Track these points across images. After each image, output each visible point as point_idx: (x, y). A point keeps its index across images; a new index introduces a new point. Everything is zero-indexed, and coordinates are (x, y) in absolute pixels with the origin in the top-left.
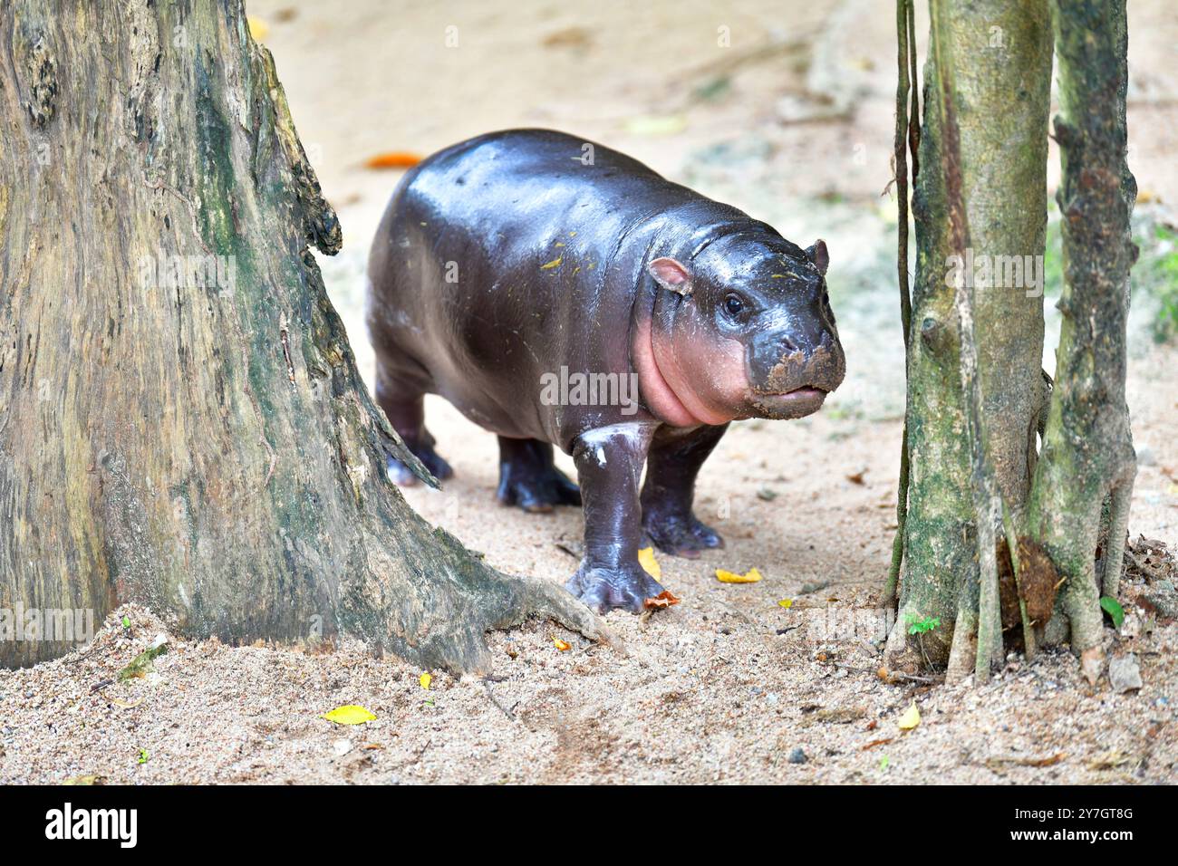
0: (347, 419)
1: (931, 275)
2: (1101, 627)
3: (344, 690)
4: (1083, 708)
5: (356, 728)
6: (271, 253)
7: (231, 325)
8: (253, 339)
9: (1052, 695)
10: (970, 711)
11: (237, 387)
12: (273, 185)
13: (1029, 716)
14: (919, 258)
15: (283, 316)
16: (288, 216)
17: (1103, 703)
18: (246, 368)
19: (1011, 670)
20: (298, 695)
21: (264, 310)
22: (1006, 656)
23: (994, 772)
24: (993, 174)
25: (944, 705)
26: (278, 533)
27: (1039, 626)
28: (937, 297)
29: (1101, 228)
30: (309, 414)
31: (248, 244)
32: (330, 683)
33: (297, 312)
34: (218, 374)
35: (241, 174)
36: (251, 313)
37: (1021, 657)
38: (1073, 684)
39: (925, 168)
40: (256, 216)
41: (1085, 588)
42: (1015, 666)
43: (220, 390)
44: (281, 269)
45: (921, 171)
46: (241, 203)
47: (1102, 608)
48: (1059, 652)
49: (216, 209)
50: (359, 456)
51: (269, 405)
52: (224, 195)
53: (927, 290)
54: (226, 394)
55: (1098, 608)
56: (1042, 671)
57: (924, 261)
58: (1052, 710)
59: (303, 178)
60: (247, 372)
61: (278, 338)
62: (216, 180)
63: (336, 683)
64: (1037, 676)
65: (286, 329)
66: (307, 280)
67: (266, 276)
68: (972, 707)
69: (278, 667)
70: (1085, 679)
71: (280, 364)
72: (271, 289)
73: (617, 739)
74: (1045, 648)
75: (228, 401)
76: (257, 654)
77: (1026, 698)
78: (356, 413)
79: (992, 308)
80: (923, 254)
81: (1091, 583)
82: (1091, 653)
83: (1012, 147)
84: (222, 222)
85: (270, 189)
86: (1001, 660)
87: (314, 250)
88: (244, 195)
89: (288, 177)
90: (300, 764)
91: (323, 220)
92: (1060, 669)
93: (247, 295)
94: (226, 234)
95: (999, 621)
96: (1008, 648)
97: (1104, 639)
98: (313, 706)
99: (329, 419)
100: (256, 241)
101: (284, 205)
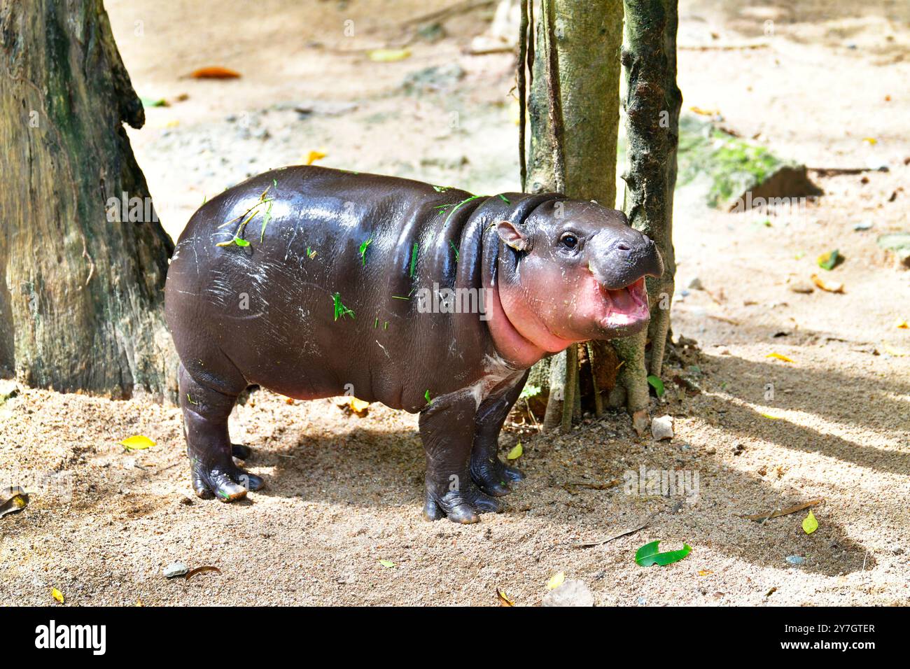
0: (145, 241)
1: (539, 153)
2: (648, 396)
3: (135, 425)
4: (633, 451)
5: (142, 451)
6: (95, 126)
7: (66, 174)
8: (81, 185)
9: (613, 441)
10: (557, 451)
11: (69, 217)
12: (98, 79)
13: (596, 455)
14: (532, 141)
15: (102, 170)
16: (108, 102)
17: (646, 447)
18: (75, 204)
19: (586, 424)
20: (104, 428)
21: (89, 165)
22: (583, 413)
23: (569, 492)
24: (582, 84)
25: (540, 446)
26: (95, 317)
27: (606, 394)
28: (543, 168)
29: (651, 123)
30: (118, 237)
31: (79, 120)
32: (128, 419)
33: (111, 168)
34: (57, 208)
35: (75, 71)
36: (79, 167)
37: (593, 415)
38: (626, 434)
39: (537, 79)
40: (86, 100)
41: (637, 369)
42: (589, 421)
43: (58, 219)
44: (102, 138)
45: (534, 81)
46: (75, 92)
47: (649, 384)
48: (619, 413)
49: (57, 95)
50: (152, 266)
51: (91, 230)
52: (64, 86)
53: (536, 163)
54: (62, 222)
55: (646, 383)
56: (606, 425)
57: (535, 143)
58: (612, 452)
59: (119, 76)
60: (76, 208)
61: (98, 184)
62: (58, 75)
63: (131, 420)
64: (603, 428)
65: (104, 179)
66: (120, 146)
67: (92, 143)
68: (558, 448)
69: (92, 408)
70: (635, 431)
71: (99, 202)
72: (94, 151)
73: (317, 464)
74: (610, 409)
75: (63, 227)
76: (79, 399)
77: (595, 442)
78: (151, 238)
79: (580, 177)
80: (534, 139)
81: (642, 366)
82: (640, 414)
83: (595, 67)
84: (62, 104)
85: (96, 82)
86: (579, 417)
87: (126, 125)
88: (77, 85)
89: (108, 74)
90: (101, 475)
91: (132, 105)
92: (618, 424)
93: (77, 154)
94: (64, 113)
95: (578, 390)
96: (584, 409)
97: (650, 404)
98: (114, 436)
99: (132, 240)
100: (85, 118)
101: (105, 95)
